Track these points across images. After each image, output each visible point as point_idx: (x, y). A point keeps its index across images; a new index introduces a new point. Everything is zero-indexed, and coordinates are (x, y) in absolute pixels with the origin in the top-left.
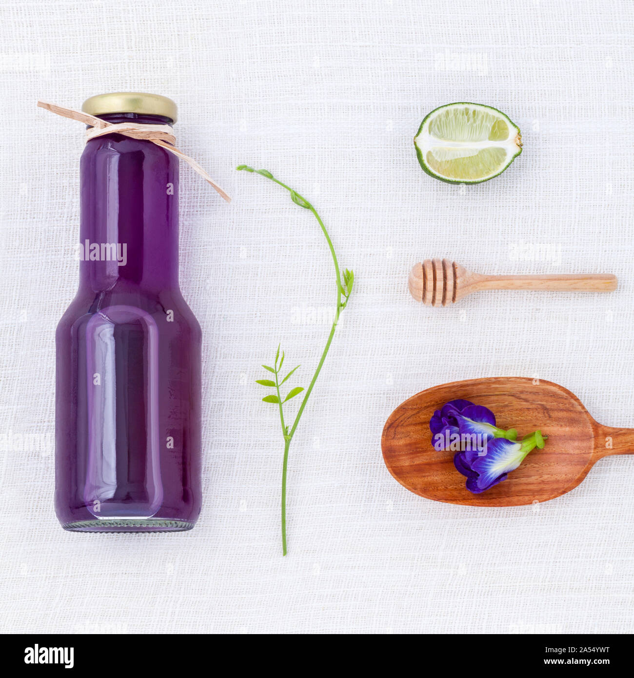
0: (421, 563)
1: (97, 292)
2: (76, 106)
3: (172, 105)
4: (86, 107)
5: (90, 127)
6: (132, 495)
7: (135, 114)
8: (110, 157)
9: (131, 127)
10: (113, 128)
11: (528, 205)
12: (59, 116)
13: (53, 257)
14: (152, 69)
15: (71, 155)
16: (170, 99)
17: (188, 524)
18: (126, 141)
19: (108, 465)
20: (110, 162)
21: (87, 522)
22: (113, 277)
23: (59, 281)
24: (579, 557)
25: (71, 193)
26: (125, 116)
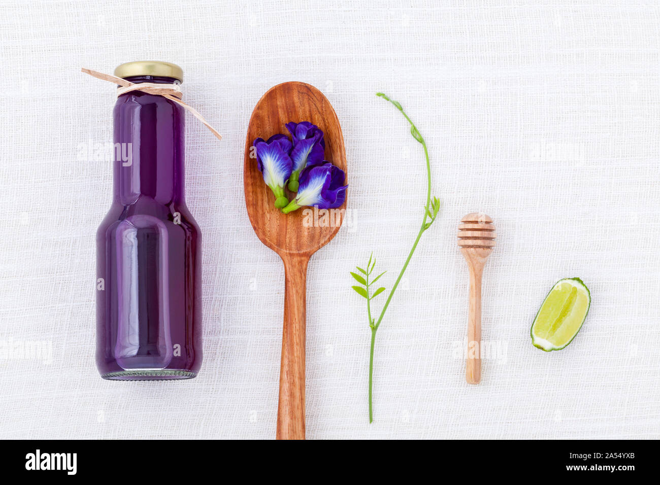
0: (398, 424)
1: (124, 205)
2: (111, 73)
3: (180, 71)
4: (117, 72)
5: (120, 86)
6: (150, 352)
7: (151, 76)
8: (135, 107)
9: (148, 86)
10: (135, 87)
11: (481, 135)
12: (99, 79)
13: (96, 181)
14: (165, 45)
15: (108, 108)
16: (178, 66)
17: (191, 373)
18: (146, 95)
19: (134, 330)
20: (134, 112)
21: (117, 373)
22: (136, 194)
23: (101, 199)
24: (526, 418)
25: (108, 135)
26: (144, 78)
